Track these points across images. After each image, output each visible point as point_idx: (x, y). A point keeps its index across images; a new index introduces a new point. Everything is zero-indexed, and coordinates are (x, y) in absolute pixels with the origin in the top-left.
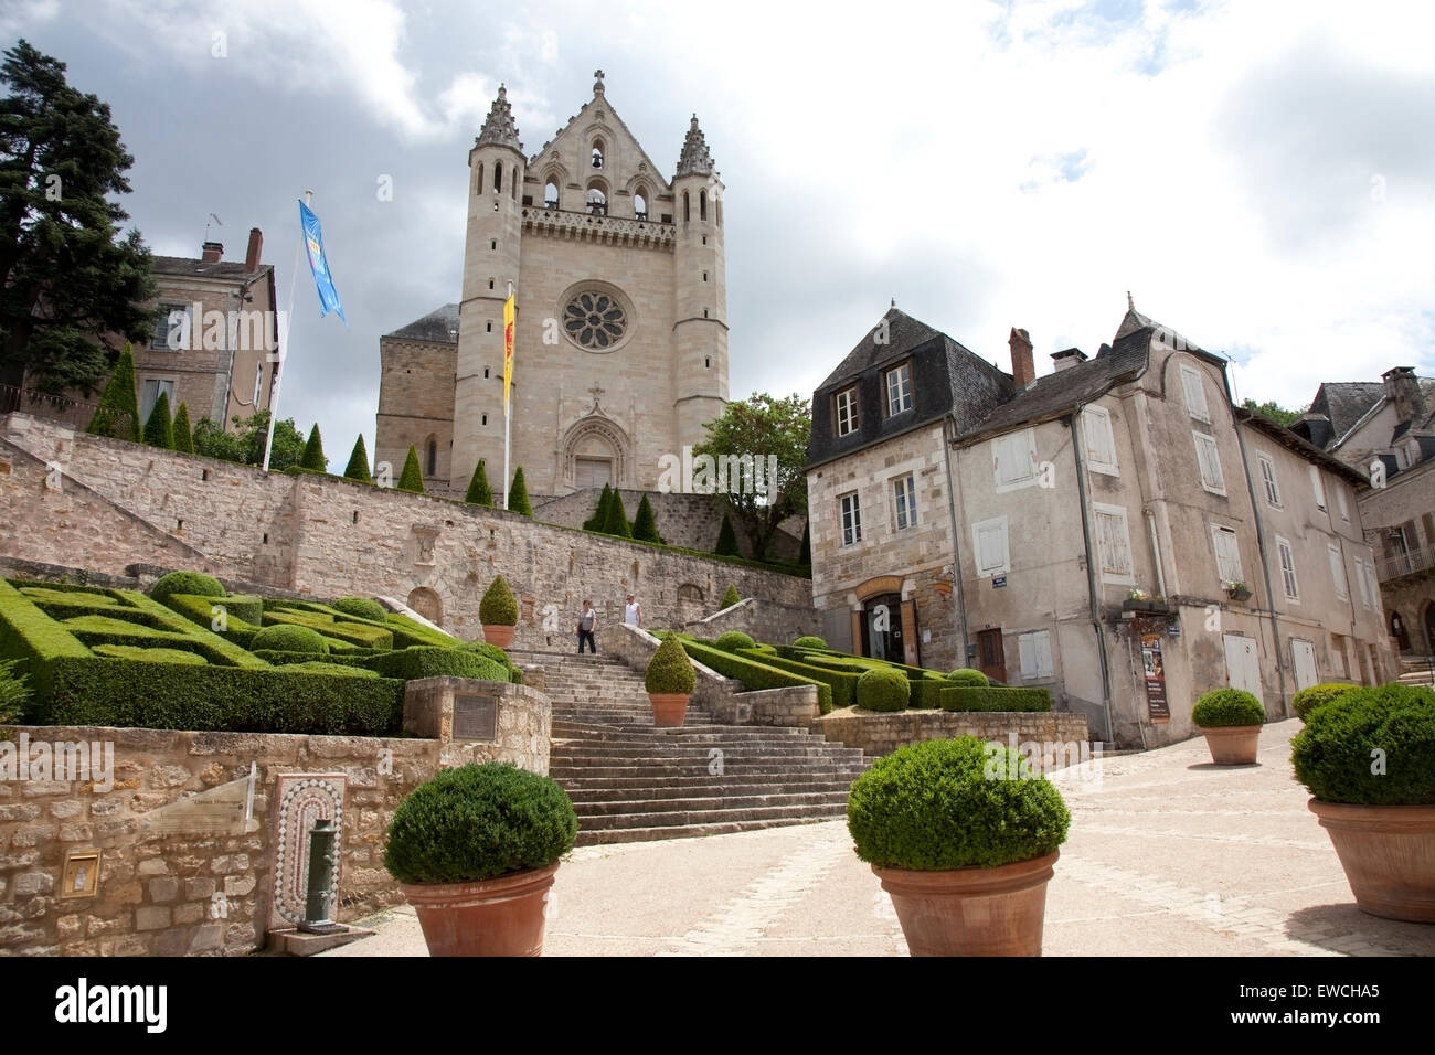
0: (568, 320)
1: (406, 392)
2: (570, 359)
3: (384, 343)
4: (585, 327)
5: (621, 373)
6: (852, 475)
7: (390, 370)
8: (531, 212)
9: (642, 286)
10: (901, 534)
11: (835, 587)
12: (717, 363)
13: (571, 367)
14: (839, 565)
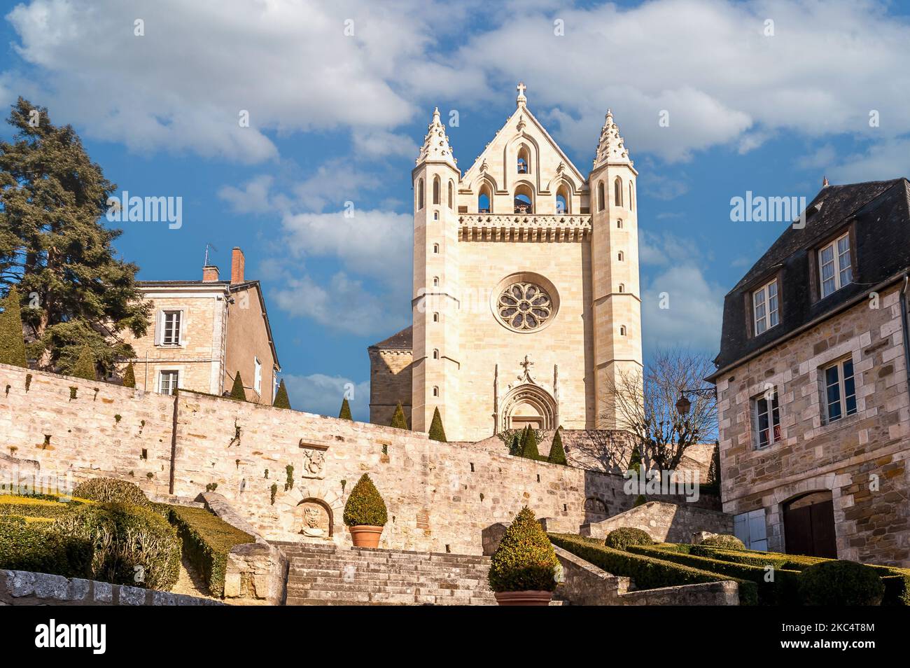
0: (502, 309)
1: (390, 388)
2: (504, 340)
3: (371, 352)
4: (517, 313)
5: (547, 348)
6: (771, 372)
7: (377, 371)
8: (466, 218)
9: (564, 273)
10: (832, 426)
11: (748, 490)
12: (631, 331)
13: (505, 346)
14: (753, 468)
